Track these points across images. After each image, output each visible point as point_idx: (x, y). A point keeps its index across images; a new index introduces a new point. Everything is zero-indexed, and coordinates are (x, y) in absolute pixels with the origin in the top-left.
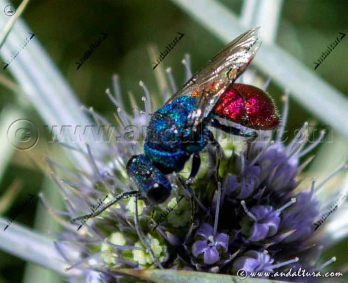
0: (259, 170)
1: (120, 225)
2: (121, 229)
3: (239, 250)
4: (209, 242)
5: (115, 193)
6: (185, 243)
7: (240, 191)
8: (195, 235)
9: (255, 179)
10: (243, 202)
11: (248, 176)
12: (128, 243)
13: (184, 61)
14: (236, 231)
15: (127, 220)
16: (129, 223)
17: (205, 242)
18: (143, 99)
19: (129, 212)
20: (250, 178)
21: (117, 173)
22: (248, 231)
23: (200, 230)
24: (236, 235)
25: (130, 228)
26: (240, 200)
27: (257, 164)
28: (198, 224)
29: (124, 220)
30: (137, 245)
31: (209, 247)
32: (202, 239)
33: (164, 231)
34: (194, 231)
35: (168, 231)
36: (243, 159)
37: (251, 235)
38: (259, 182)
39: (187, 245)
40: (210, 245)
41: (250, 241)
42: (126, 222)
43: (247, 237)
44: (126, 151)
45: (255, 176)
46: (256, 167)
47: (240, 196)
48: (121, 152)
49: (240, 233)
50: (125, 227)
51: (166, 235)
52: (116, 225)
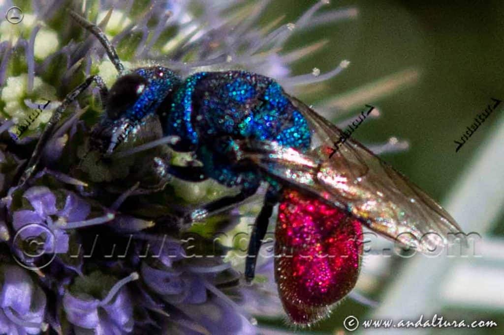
0: (200, 301)
1: (72, 46)
2: (65, 48)
3: (44, 276)
4: (55, 218)
5: (132, 32)
6: (49, 172)
7: (156, 268)
8: (65, 191)
9: (182, 294)
10: (135, 276)
11: (186, 281)
12: (39, 63)
13: (393, 141)
14: (80, 266)
15: (82, 59)
16: (78, 63)
17: (54, 210)
18: (316, 71)
19: (98, 61)
20: (183, 285)
21: (172, 31)
22: (82, 290)
23: (77, 198)
24: (72, 268)
25: (68, 65)
26: (138, 269)
27: (210, 296)
28: (87, 194)
29: (82, 53)
30: (38, 82)
31: (44, 218)
32: (60, 203)
33: (68, 132)
34: (72, 188)
35: (69, 138)
36: (216, 269)
37: (75, 296)
38: (177, 302)
39: (46, 177)
40: (50, 221)
41: (62, 297)
42: (79, 58)
43: (70, 288)
44: (214, 45)
45: (186, 294)
46: (205, 295)
47: (146, 269)
48: (212, 35)
49: (76, 275)
50: (69, 57)
51: (62, 135)
52: (72, 40)
